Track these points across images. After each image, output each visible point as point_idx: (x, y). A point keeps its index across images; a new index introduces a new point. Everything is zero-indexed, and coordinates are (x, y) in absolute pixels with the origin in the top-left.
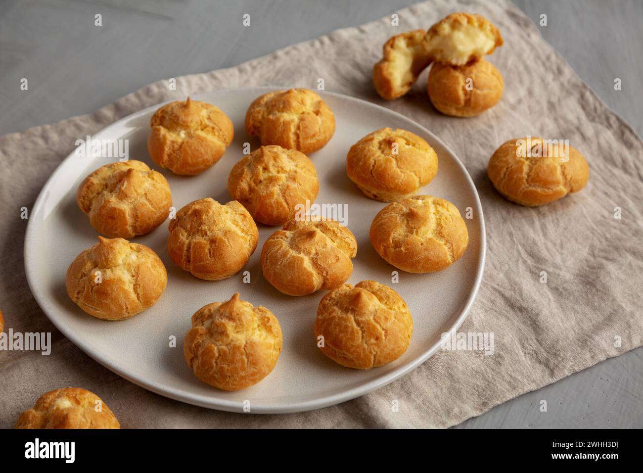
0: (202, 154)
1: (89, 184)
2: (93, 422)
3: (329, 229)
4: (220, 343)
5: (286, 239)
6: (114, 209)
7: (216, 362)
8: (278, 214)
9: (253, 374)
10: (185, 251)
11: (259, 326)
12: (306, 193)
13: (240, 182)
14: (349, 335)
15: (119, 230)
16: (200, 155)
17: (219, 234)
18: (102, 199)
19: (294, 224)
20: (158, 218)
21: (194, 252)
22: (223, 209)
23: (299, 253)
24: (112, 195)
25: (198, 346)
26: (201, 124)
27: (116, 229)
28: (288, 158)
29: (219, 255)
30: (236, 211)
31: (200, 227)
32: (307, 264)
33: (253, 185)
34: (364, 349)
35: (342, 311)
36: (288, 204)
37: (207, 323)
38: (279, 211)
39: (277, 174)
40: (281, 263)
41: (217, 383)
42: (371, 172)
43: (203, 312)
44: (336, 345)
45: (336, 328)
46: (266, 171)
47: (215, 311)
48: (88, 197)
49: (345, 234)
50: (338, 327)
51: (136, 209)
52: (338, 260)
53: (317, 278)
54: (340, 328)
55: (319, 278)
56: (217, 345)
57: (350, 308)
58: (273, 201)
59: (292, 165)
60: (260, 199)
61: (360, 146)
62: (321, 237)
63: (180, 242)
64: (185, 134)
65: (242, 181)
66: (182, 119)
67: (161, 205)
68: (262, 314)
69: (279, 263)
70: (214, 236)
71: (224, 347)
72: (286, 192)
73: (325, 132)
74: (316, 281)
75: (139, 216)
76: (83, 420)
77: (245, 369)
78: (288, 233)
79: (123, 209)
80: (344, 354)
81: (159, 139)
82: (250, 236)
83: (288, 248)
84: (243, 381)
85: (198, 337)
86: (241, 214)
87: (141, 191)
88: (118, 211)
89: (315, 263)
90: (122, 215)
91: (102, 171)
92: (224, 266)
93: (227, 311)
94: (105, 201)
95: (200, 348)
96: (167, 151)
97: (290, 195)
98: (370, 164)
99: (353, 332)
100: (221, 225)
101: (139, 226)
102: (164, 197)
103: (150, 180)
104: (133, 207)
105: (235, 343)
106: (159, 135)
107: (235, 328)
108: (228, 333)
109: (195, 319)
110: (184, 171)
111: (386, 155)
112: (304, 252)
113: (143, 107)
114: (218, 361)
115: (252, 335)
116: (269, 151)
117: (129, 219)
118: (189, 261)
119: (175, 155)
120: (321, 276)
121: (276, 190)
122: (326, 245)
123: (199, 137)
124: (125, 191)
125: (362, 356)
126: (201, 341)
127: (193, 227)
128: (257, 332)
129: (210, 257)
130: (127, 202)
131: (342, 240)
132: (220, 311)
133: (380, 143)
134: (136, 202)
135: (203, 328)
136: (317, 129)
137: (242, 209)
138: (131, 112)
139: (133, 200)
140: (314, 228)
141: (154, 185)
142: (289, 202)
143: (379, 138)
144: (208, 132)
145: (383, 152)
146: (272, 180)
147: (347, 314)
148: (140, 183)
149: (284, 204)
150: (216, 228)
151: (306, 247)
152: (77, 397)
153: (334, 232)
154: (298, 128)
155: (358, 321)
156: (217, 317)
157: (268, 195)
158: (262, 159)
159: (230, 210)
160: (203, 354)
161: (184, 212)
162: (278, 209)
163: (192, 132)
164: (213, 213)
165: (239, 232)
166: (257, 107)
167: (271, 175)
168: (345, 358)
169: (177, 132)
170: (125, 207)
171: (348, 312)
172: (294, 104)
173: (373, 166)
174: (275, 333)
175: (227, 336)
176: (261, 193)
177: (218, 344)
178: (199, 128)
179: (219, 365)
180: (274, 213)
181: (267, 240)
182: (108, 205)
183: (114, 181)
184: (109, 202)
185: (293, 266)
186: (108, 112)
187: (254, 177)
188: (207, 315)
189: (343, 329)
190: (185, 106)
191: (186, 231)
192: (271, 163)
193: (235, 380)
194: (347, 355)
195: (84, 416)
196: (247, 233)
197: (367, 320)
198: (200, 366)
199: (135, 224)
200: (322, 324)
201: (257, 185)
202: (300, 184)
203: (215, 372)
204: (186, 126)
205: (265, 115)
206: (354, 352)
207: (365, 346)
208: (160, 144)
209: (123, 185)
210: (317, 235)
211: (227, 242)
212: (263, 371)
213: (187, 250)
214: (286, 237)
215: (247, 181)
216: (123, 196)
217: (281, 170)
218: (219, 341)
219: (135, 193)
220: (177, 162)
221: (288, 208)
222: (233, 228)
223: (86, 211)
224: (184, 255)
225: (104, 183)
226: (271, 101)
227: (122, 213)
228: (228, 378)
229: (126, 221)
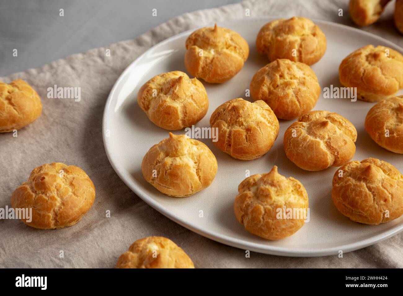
0: (228, 66)
1: (148, 88)
2: (177, 261)
3: (336, 121)
4: (266, 203)
5: (303, 128)
6: (169, 107)
7: (263, 218)
8: (292, 111)
9: (291, 227)
10: (226, 138)
11: (292, 191)
12: (313, 94)
13: (262, 86)
14: (363, 197)
15: (173, 123)
16: (227, 68)
17: (253, 125)
18: (159, 100)
19: (307, 117)
20: (201, 114)
21: (234, 138)
22: (254, 106)
23: (316, 138)
24: (167, 97)
25: (248, 206)
26: (226, 44)
27: (170, 122)
28: (297, 68)
29: (254, 140)
30: (262, 108)
31: (238, 119)
32: (323, 146)
33: (272, 88)
34: (376, 208)
35: (356, 180)
36: (299, 102)
37: (253, 189)
38: (293, 108)
39: (291, 80)
40: (302, 146)
41: (263, 234)
42: (362, 78)
43: (249, 181)
44: (353, 206)
45: (352, 193)
46: (282, 78)
47: (258, 180)
48: (147, 98)
49: (348, 124)
50: (354, 192)
51: (185, 107)
52: (346, 143)
53: (330, 157)
54: (355, 192)
55: (332, 157)
56: (262, 205)
57: (363, 178)
58: (288, 100)
59: (301, 73)
60: (279, 99)
61: (351, 59)
62: (332, 126)
63: (222, 131)
64: (214, 52)
65: (263, 86)
66: (212, 40)
67: (203, 104)
68: (293, 183)
69: (301, 146)
70: (249, 126)
71: (268, 207)
72: (298, 94)
73: (320, 49)
74: (330, 159)
75: (188, 113)
76: (170, 259)
77: (285, 223)
78: (305, 124)
79: (176, 107)
80: (360, 212)
81: (195, 56)
82: (274, 126)
83: (306, 135)
84: (284, 232)
85: (247, 199)
86: (267, 110)
87: (188, 93)
88: (172, 109)
89: (329, 145)
90: (176, 112)
91: (157, 79)
92: (257, 148)
93: (270, 180)
94: (162, 101)
95: (249, 207)
96: (202, 65)
97: (301, 96)
98: (360, 73)
99: (366, 195)
100: (254, 118)
101: (187, 120)
102: (205, 98)
103: (193, 85)
104: (183, 105)
105: (277, 203)
106: (195, 52)
107: (276, 192)
108: (272, 195)
109: (243, 187)
110: (214, 80)
111: (372, 65)
112: (319, 137)
113: (174, 34)
114: (265, 217)
115: (289, 198)
116: (284, 63)
117: (181, 115)
118: (230, 145)
119: (208, 67)
120: (333, 156)
121: (290, 92)
122: (336, 132)
123: (225, 54)
124: (177, 94)
125: (374, 213)
126: (250, 202)
127: (232, 119)
128: (292, 196)
129: (247, 142)
130: (178, 102)
131: (346, 128)
132: (263, 180)
133: (367, 57)
134: (185, 102)
135: (251, 192)
136: (315, 47)
137: (267, 106)
138: (165, 38)
139: (183, 100)
140: (325, 120)
141: (197, 89)
142: (301, 101)
143: (365, 52)
144: (232, 50)
145: (370, 63)
146: (287, 85)
147: (360, 183)
148: (187, 88)
149: (297, 103)
150: (250, 120)
151: (321, 134)
152: (163, 243)
153: (340, 122)
154: (301, 46)
155: (370, 187)
156: (262, 184)
157: (284, 96)
158: (279, 69)
159: (258, 107)
160: (253, 212)
161: (223, 109)
162: (292, 107)
163: (220, 50)
164: (248, 109)
165: (267, 123)
166: (267, 31)
167: (286, 80)
168: (360, 216)
169: (208, 50)
170: (178, 105)
171: (360, 181)
172: (297, 28)
173: (363, 74)
174: (305, 197)
175: (271, 198)
176: (279, 95)
177: (264, 204)
178: (225, 47)
179: (265, 220)
180: (289, 109)
181: (288, 129)
182: (165, 104)
183: (168, 86)
184: (165, 101)
185: (312, 148)
186: (147, 38)
187: (273, 83)
188: (252, 183)
189: (358, 193)
190: (214, 31)
191: (226, 123)
192: (286, 71)
193: (278, 231)
194: (362, 213)
195: (170, 256)
196: (272, 124)
197: (376, 186)
198: (250, 220)
199: (184, 118)
200: (340, 190)
201: (275, 89)
202: (308, 88)
203: (262, 225)
204: (215, 46)
205: (274, 36)
206: (367, 211)
207: (377, 206)
208: (196, 59)
209: (176, 89)
210: (329, 124)
211: (259, 130)
212: (298, 225)
213: (228, 137)
214: (303, 126)
215: (267, 85)
216: (175, 97)
217: (293, 77)
218: (264, 202)
219: (184, 95)
220: (209, 73)
221: (300, 106)
222: (263, 120)
223: (146, 109)
224: (226, 140)
225: (160, 88)
226: (278, 26)
227: (175, 111)
228: (272, 230)
229: (178, 116)
